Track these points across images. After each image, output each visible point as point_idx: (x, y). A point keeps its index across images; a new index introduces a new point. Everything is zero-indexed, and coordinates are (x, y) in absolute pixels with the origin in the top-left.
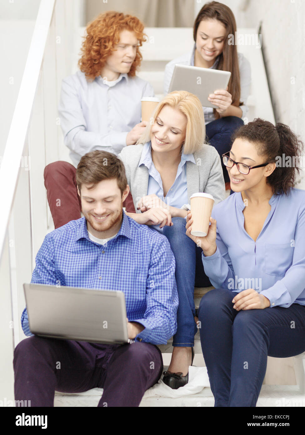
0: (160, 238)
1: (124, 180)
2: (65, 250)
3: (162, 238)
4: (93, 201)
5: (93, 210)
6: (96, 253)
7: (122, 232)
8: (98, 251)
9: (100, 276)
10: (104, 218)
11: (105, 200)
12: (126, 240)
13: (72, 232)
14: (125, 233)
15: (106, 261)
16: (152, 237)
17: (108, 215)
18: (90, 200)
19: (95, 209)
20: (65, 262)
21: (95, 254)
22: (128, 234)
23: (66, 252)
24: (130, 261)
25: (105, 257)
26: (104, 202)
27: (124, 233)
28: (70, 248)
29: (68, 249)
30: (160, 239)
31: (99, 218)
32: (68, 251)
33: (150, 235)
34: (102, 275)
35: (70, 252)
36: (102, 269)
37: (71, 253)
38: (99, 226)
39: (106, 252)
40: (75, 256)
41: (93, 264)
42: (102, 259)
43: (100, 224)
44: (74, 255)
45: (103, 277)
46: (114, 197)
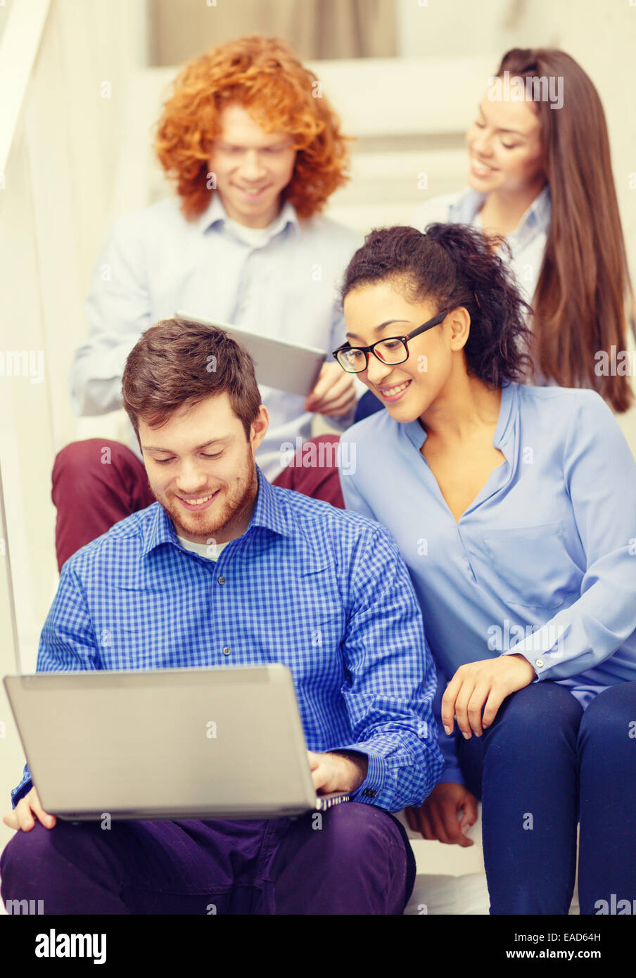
0: (370, 527)
1: (249, 393)
2: (121, 589)
3: (376, 529)
4: (170, 458)
5: (174, 480)
6: (203, 585)
7: (257, 520)
8: (206, 581)
9: (226, 646)
10: (206, 499)
11: (202, 452)
12: (278, 543)
13: (129, 538)
14: (267, 521)
15: (233, 604)
16: (347, 526)
17: (217, 492)
18: (163, 457)
19: (179, 477)
20: (125, 621)
21: (200, 589)
22: (276, 524)
23: (124, 593)
24: (297, 589)
25: (229, 593)
26: (201, 458)
27: (264, 522)
28: (131, 581)
29: (127, 584)
30: (370, 530)
31: (193, 502)
32: (127, 590)
33: (341, 524)
34: (229, 642)
35: (134, 590)
36: (228, 627)
37: (138, 593)
38: (197, 522)
39: (228, 579)
40: (148, 601)
41: (199, 623)
42: (222, 601)
43: (198, 516)
44: (145, 598)
45: (233, 646)
46: (226, 442)
